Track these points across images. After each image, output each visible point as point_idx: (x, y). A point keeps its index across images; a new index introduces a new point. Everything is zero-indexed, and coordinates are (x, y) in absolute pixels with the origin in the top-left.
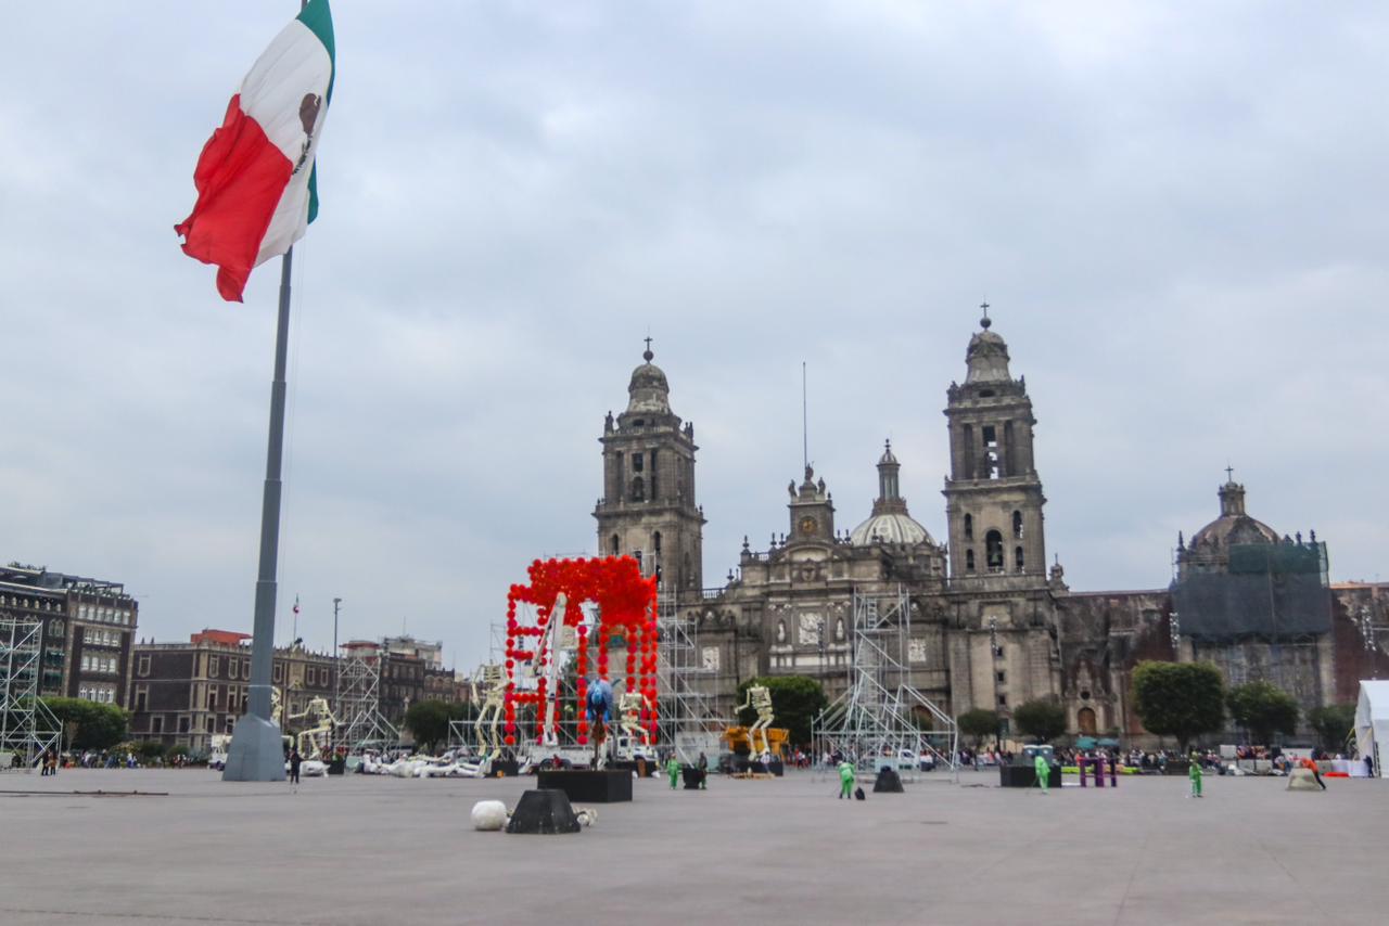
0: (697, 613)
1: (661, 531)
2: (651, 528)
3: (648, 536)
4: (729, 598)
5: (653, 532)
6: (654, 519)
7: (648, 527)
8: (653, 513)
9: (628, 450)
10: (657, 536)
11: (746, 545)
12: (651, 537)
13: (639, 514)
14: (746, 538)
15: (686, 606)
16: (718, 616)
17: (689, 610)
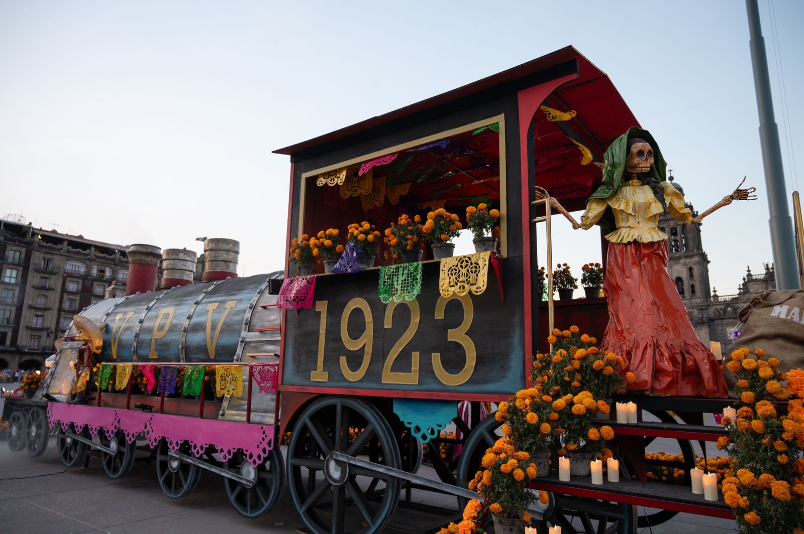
0: (721, 309)
1: (692, 266)
2: (687, 265)
3: (685, 269)
4: (741, 300)
5: (688, 267)
6: (688, 260)
7: (685, 264)
8: (686, 257)
9: (668, 226)
10: (691, 269)
11: (749, 271)
12: (687, 270)
13: (679, 258)
14: (748, 267)
15: (713, 305)
16: (735, 310)
17: (715, 307)
